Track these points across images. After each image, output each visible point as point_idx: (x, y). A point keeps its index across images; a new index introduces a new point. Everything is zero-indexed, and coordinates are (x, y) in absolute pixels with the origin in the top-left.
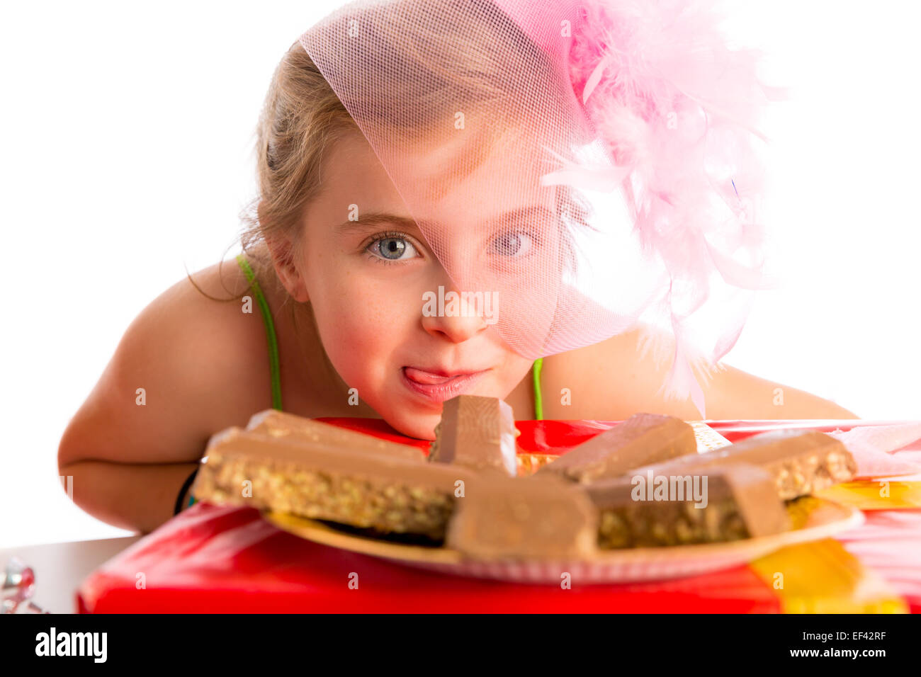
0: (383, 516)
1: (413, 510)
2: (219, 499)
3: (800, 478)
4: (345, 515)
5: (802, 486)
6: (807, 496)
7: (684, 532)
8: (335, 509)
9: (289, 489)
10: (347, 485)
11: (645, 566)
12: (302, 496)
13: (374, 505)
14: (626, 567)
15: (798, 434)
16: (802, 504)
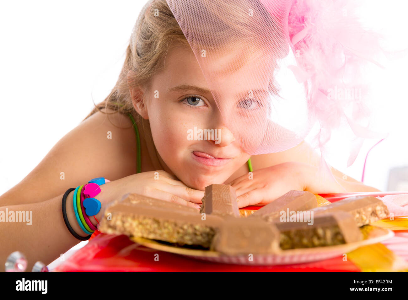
0: (182, 237)
1: (195, 234)
2: (110, 232)
3: (364, 217)
4: (165, 237)
5: (366, 221)
6: (367, 225)
7: (316, 242)
8: (161, 235)
9: (140, 227)
10: (166, 224)
11: (300, 256)
12: (146, 229)
13: (178, 233)
14: (292, 257)
15: (362, 198)
16: (365, 229)
